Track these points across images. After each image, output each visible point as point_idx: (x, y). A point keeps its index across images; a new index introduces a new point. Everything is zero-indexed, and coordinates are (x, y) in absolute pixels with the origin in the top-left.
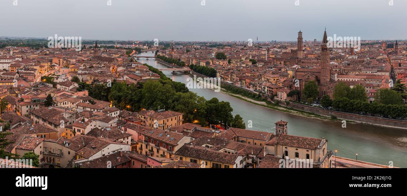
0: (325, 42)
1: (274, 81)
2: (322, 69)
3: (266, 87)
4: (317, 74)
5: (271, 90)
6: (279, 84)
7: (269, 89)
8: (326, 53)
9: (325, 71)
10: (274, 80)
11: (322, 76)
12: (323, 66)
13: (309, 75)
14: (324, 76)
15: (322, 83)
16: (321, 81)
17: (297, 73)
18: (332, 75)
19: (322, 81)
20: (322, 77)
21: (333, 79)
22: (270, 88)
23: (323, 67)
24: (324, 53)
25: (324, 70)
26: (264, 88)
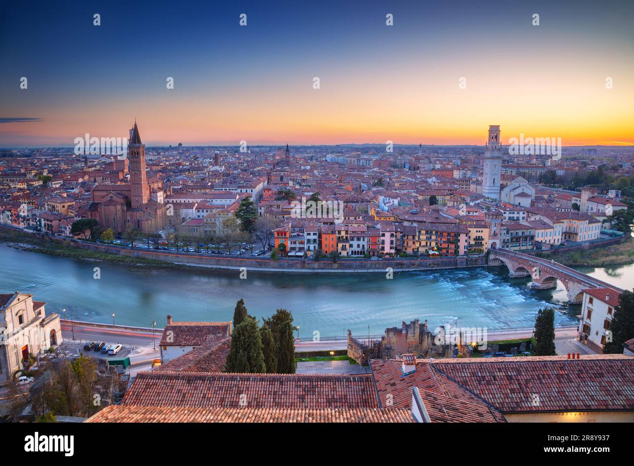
0: (135, 143)
1: (64, 209)
2: (134, 185)
3: (43, 220)
4: (126, 194)
5: (49, 223)
6: (72, 212)
7: (47, 222)
8: (138, 159)
9: (138, 187)
10: (64, 207)
11: (134, 196)
12: (135, 181)
13: (111, 195)
14: (137, 196)
15: (134, 207)
16: (132, 204)
17: (96, 193)
18: (152, 194)
19: (134, 204)
20: (134, 198)
21: (155, 200)
22: (48, 220)
23: (133, 182)
24: (135, 159)
25: (137, 185)
26: (40, 221)
